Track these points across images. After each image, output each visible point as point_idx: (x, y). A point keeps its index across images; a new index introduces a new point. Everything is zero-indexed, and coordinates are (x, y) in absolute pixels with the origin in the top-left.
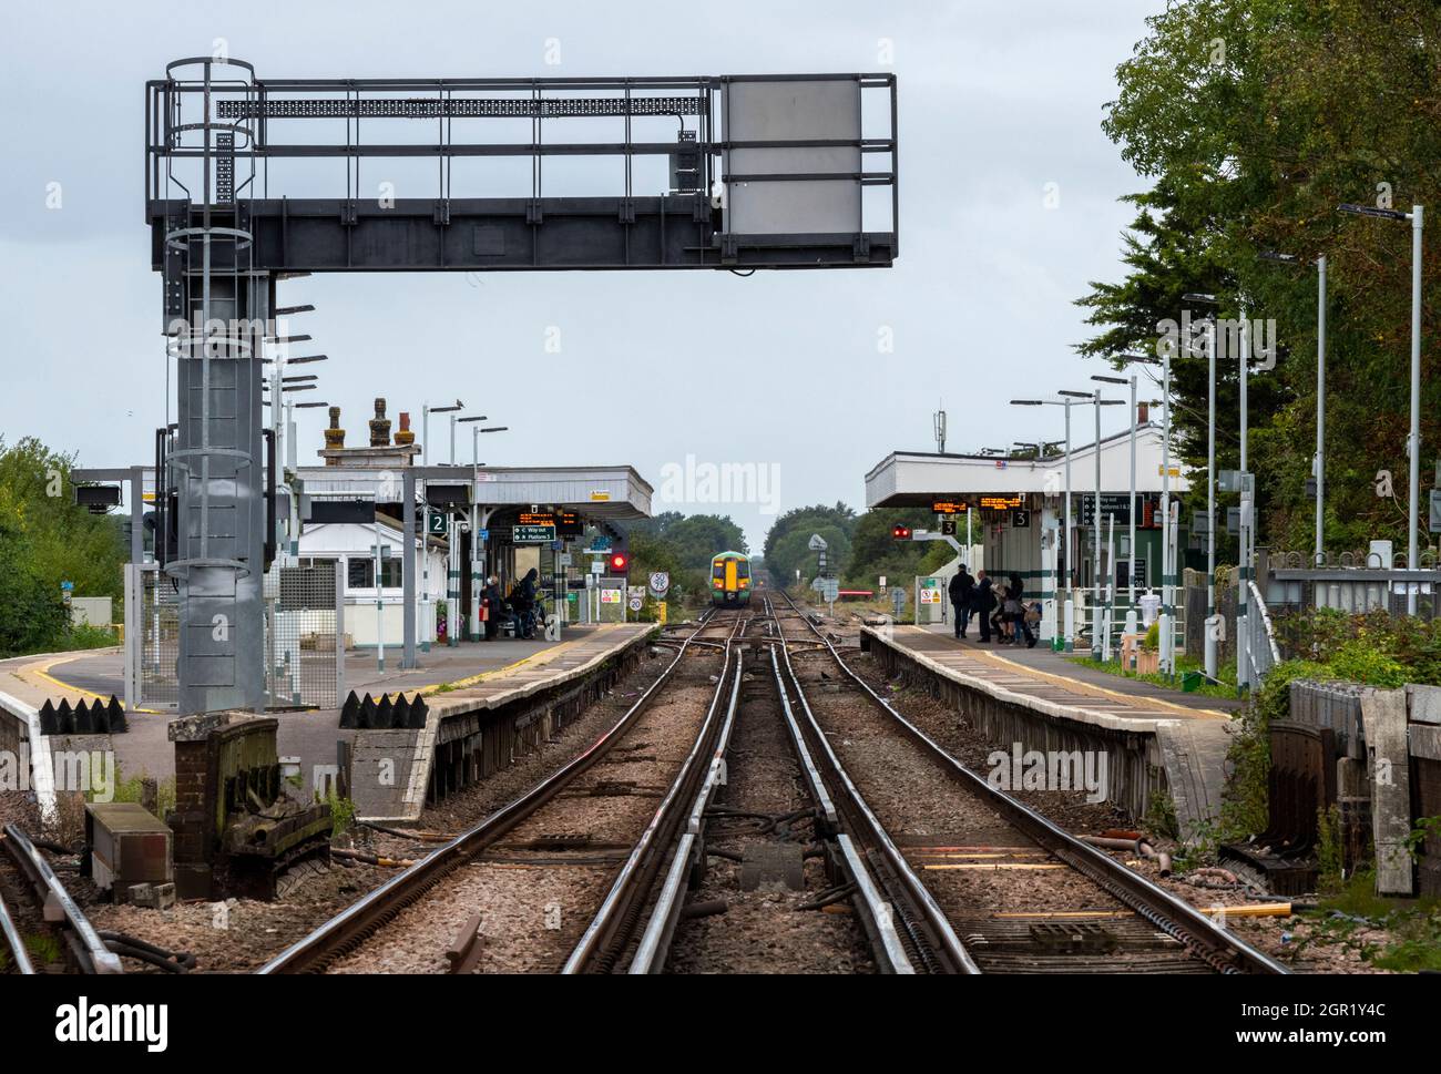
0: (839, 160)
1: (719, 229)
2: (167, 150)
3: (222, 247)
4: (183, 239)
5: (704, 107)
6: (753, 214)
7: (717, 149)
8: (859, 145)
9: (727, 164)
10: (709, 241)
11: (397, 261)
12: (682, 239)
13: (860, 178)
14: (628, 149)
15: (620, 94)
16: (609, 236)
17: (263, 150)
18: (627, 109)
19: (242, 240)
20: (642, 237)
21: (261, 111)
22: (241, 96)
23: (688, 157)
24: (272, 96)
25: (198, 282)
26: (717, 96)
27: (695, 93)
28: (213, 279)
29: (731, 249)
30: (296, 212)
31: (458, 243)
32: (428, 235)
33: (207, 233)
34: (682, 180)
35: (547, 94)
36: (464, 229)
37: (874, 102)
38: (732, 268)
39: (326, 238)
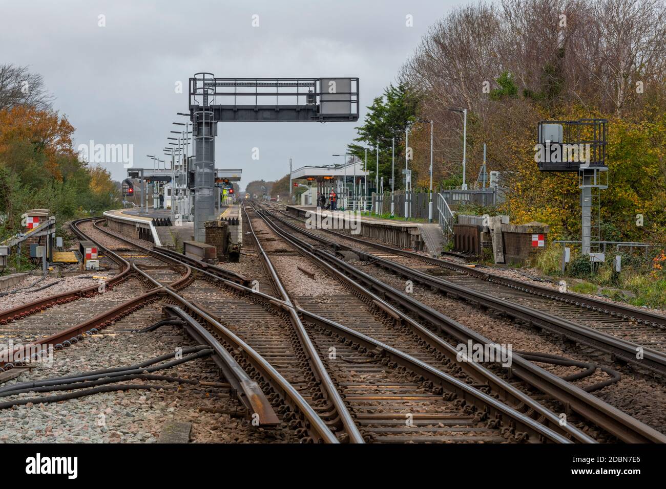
0: (346, 97)
1: (319, 112)
2: (194, 94)
3: (207, 116)
4: (198, 114)
5: (314, 85)
6: (326, 110)
7: (318, 94)
8: (350, 93)
9: (321, 98)
10: (316, 115)
11: (245, 119)
12: (311, 114)
13: (350, 101)
14: (298, 94)
15: (296, 82)
16: (294, 114)
17: (215, 94)
18: (297, 85)
19: (211, 114)
20: (302, 114)
21: (215, 85)
22: (211, 82)
23: (311, 96)
24: (217, 82)
25: (201, 124)
26: (318, 83)
27: (313, 82)
28: (205, 123)
29: (321, 117)
30: (223, 108)
31: (260, 114)
32: (253, 113)
33: (204, 112)
34: (309, 101)
35: (279, 82)
36: (261, 112)
37: (354, 84)
38: (320, 121)
39: (231, 114)
